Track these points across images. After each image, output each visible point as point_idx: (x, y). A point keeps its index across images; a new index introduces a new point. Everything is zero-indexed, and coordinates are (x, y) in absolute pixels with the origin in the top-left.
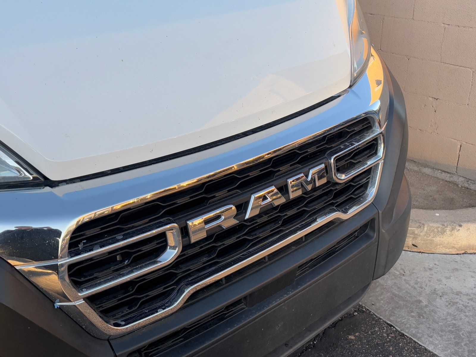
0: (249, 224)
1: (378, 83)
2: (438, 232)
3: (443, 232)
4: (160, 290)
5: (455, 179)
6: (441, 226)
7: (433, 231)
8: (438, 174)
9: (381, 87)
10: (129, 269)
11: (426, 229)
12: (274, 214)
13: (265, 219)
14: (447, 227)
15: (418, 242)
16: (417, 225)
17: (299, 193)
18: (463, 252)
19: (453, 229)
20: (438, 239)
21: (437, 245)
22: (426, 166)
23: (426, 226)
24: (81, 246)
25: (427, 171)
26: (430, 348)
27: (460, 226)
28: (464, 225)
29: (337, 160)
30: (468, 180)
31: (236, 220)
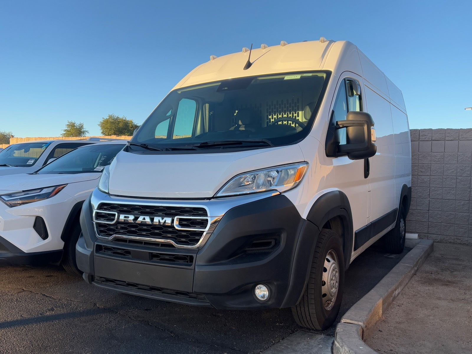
0: (138, 226)
13: (145, 228)
17: (158, 224)
24: (99, 209)
31: (132, 222)
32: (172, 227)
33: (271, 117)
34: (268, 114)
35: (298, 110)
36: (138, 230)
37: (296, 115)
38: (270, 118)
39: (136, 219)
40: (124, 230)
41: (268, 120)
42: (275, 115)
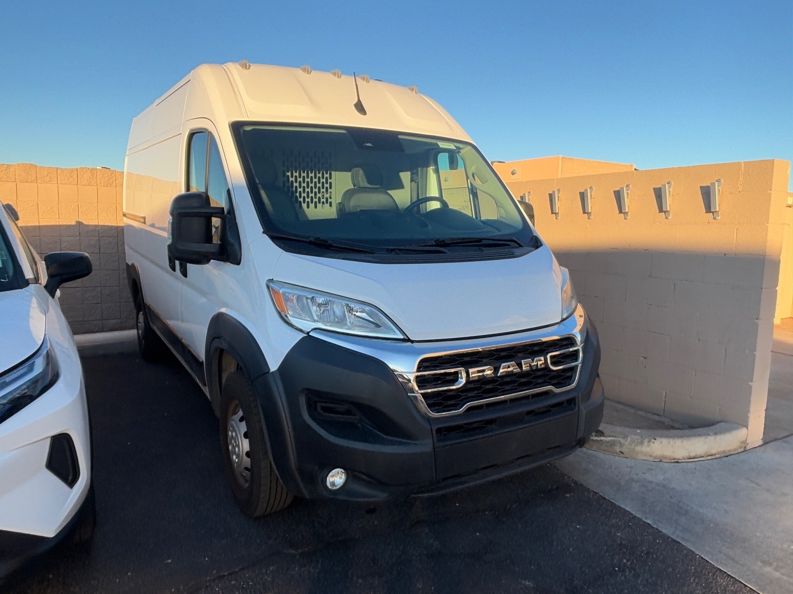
0: (499, 379)
1: (581, 316)
2: (638, 442)
3: (642, 443)
4: (452, 402)
5: (662, 419)
6: (640, 438)
7: (634, 441)
8: (650, 416)
9: (583, 319)
10: (441, 385)
11: (629, 440)
12: (514, 378)
13: (508, 379)
14: (645, 438)
15: (624, 449)
16: (623, 436)
17: (528, 368)
18: (659, 460)
19: (649, 441)
20: (638, 448)
21: (637, 453)
22: (640, 410)
23: (629, 437)
24: (421, 369)
25: (640, 413)
26: (623, 506)
27: (655, 439)
28: (658, 439)
29: (552, 357)
30: (672, 420)
31: (493, 375)
32: (547, 368)
33: (289, 174)
34: (285, 169)
35: (331, 169)
36: (500, 385)
37: (328, 175)
38: (288, 176)
39: (496, 369)
40: (476, 392)
41: (286, 179)
42: (296, 172)
